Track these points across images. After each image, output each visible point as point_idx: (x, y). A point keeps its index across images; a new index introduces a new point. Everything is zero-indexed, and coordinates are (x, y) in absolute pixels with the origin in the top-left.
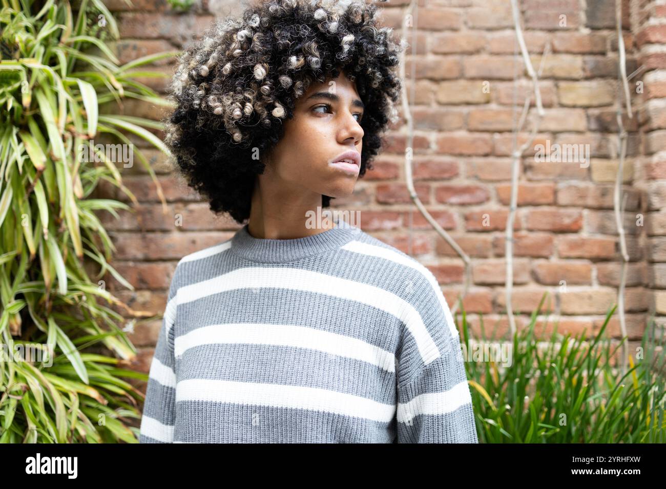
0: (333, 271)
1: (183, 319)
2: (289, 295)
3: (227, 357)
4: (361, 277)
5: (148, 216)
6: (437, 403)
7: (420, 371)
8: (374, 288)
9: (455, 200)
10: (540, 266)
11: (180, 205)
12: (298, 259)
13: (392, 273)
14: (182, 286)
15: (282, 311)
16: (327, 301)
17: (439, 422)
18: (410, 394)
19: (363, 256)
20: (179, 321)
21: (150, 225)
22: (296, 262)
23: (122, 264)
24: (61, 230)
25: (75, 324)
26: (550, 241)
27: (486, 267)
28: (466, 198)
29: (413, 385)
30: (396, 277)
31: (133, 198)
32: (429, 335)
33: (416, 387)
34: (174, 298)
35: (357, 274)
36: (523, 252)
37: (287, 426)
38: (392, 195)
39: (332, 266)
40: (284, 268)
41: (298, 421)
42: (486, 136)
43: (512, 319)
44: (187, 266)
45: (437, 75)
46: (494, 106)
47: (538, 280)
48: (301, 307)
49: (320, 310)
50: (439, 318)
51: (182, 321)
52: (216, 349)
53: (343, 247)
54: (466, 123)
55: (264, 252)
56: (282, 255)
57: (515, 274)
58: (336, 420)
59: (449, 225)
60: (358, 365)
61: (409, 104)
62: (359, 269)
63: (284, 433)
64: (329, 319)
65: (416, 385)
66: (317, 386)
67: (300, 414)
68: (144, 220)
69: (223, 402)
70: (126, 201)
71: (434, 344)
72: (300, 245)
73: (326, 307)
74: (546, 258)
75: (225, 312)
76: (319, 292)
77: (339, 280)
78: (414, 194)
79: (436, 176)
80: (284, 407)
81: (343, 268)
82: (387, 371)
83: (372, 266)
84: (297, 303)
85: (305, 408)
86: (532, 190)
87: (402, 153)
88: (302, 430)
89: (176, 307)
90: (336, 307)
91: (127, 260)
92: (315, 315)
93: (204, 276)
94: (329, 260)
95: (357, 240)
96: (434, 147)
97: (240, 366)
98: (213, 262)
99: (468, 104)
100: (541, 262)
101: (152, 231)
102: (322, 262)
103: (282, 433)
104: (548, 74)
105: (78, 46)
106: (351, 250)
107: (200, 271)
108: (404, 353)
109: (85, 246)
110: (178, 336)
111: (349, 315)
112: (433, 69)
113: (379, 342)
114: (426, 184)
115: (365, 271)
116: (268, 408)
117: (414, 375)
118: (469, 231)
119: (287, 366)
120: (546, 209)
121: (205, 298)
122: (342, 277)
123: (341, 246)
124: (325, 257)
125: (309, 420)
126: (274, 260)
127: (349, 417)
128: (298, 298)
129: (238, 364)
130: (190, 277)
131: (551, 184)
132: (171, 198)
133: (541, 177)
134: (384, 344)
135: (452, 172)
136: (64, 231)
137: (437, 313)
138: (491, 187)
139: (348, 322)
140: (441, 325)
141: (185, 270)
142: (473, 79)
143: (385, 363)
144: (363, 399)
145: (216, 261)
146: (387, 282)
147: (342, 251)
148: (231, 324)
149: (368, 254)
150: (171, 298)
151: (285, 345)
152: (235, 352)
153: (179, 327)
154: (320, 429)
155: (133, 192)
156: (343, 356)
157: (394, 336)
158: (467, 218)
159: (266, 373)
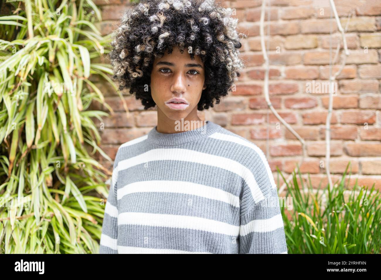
0: (204, 150)
1: (121, 179)
2: (179, 164)
3: (145, 199)
4: (220, 153)
5: (119, 119)
6: (261, 226)
7: (253, 207)
8: (227, 159)
9: (296, 106)
10: (349, 145)
11: (137, 113)
12: (184, 144)
13: (238, 151)
14: (120, 161)
15: (175, 173)
16: (201, 167)
17: (262, 237)
18: (247, 220)
19: (222, 141)
20: (119, 180)
21: (121, 124)
22: (182, 145)
23: (106, 146)
24: (71, 128)
25: (81, 179)
26: (355, 130)
27: (316, 146)
28: (303, 105)
29: (248, 215)
30: (240, 153)
31: (111, 109)
32: (258, 186)
33: (251, 216)
34: (117, 167)
35: (218, 151)
36: (338, 137)
37: (178, 238)
38: (258, 104)
39: (203, 147)
40: (176, 149)
41: (185, 235)
42: (315, 68)
43: (330, 177)
44: (123, 149)
45: (284, 32)
46: (320, 50)
47: (348, 154)
48: (186, 171)
49: (196, 172)
50: (264, 177)
51: (121, 180)
52: (139, 195)
53: (210, 136)
54: (303, 60)
55: (165, 140)
56: (175, 141)
57: (332, 150)
58: (206, 235)
59: (293, 121)
60: (218, 204)
61: (267, 50)
62: (219, 149)
63: (177, 242)
64: (201, 177)
65: (250, 215)
66: (195, 215)
67: (186, 231)
68: (117, 122)
69: (143, 225)
70: (107, 111)
71: (261, 192)
72: (185, 135)
73: (200, 170)
74: (353, 140)
75: (144, 174)
76: (196, 162)
77: (207, 155)
78: (269, 103)
79: (285, 92)
80: (177, 228)
81: (209, 148)
82: (235, 207)
83: (226, 147)
84: (183, 168)
85: (188, 228)
86: (344, 99)
87: (263, 79)
88: (187, 241)
89: (117, 172)
90: (205, 170)
91: (109, 144)
92: (193, 175)
93: (132, 154)
94: (201, 144)
95: (218, 132)
96: (283, 75)
97: (152, 204)
98: (137, 147)
99: (304, 49)
100: (350, 142)
101: (122, 127)
102: (198, 145)
103: (176, 242)
104: (353, 29)
105: (80, 27)
106: (215, 138)
107: (130, 152)
108: (244, 196)
109: (85, 137)
110: (119, 188)
111: (213, 175)
112: (282, 29)
113: (230, 190)
114: (278, 97)
115: (222, 149)
116: (168, 228)
117: (249, 209)
118: (305, 125)
119: (178, 204)
120: (353, 111)
121: (133, 167)
122: (209, 153)
123: (209, 136)
124: (199, 142)
125: (191, 235)
126: (171, 144)
127: (213, 233)
128: (184, 166)
129: (151, 204)
130: (125, 156)
131: (356, 96)
132: (132, 109)
133: (349, 91)
134: (233, 191)
135: (294, 90)
136: (73, 129)
137: (263, 174)
138: (318, 98)
139: (212, 179)
140: (265, 180)
141: (122, 152)
142: (307, 34)
143: (234, 202)
144: (221, 223)
145: (139, 146)
146: (235, 156)
147: (209, 138)
148: (147, 181)
149: (224, 140)
150: (115, 167)
151: (177, 192)
152: (149, 197)
153: (119, 183)
154: (197, 240)
155: (111, 106)
156: (209, 198)
157: (238, 187)
158: (304, 117)
159: (167, 208)
